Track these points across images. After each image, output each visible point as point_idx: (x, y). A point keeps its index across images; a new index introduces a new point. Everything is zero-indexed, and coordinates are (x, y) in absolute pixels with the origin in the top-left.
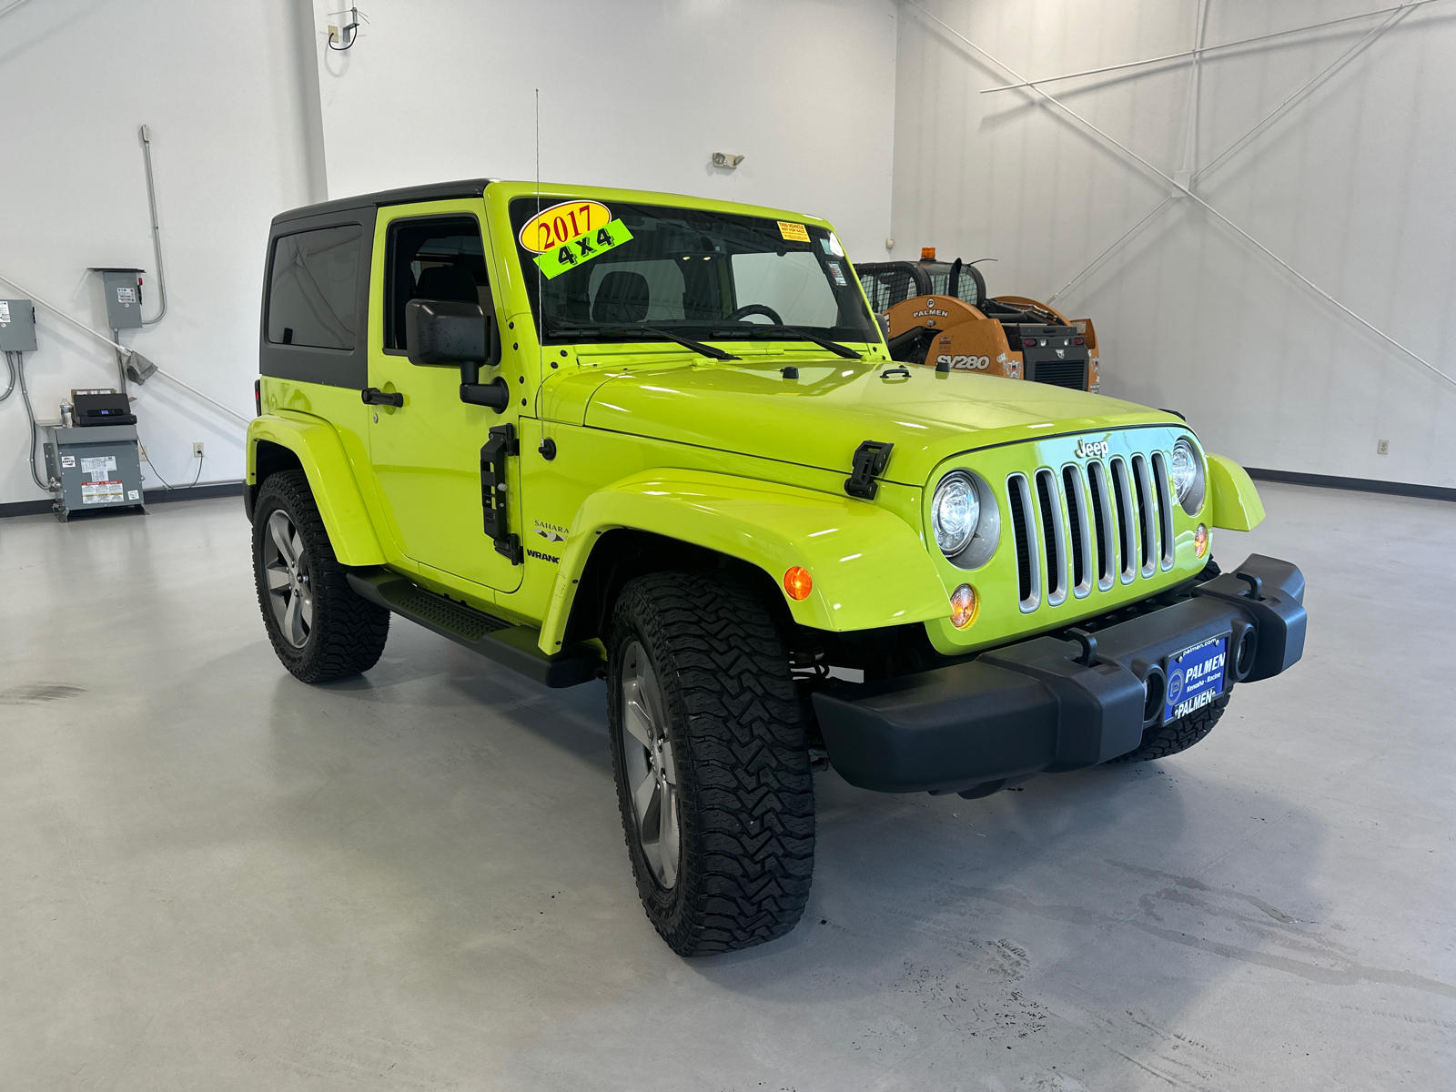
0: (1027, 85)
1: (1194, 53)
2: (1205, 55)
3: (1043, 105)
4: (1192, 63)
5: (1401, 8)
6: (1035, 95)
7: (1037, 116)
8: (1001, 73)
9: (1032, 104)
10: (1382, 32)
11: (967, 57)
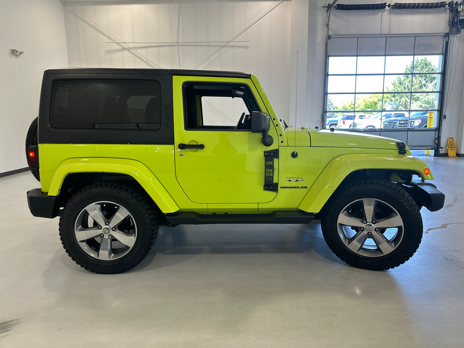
0: (123, 42)
1: (176, 43)
2: (179, 44)
3: (128, 49)
4: (176, 45)
5: (228, 42)
6: (125, 46)
7: (126, 53)
8: (111, 37)
9: (124, 49)
10: (224, 46)
11: (97, 29)
